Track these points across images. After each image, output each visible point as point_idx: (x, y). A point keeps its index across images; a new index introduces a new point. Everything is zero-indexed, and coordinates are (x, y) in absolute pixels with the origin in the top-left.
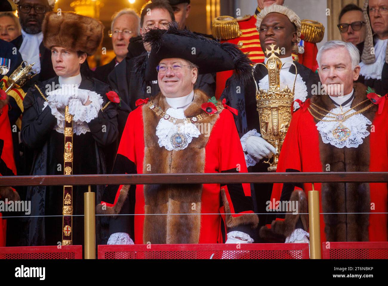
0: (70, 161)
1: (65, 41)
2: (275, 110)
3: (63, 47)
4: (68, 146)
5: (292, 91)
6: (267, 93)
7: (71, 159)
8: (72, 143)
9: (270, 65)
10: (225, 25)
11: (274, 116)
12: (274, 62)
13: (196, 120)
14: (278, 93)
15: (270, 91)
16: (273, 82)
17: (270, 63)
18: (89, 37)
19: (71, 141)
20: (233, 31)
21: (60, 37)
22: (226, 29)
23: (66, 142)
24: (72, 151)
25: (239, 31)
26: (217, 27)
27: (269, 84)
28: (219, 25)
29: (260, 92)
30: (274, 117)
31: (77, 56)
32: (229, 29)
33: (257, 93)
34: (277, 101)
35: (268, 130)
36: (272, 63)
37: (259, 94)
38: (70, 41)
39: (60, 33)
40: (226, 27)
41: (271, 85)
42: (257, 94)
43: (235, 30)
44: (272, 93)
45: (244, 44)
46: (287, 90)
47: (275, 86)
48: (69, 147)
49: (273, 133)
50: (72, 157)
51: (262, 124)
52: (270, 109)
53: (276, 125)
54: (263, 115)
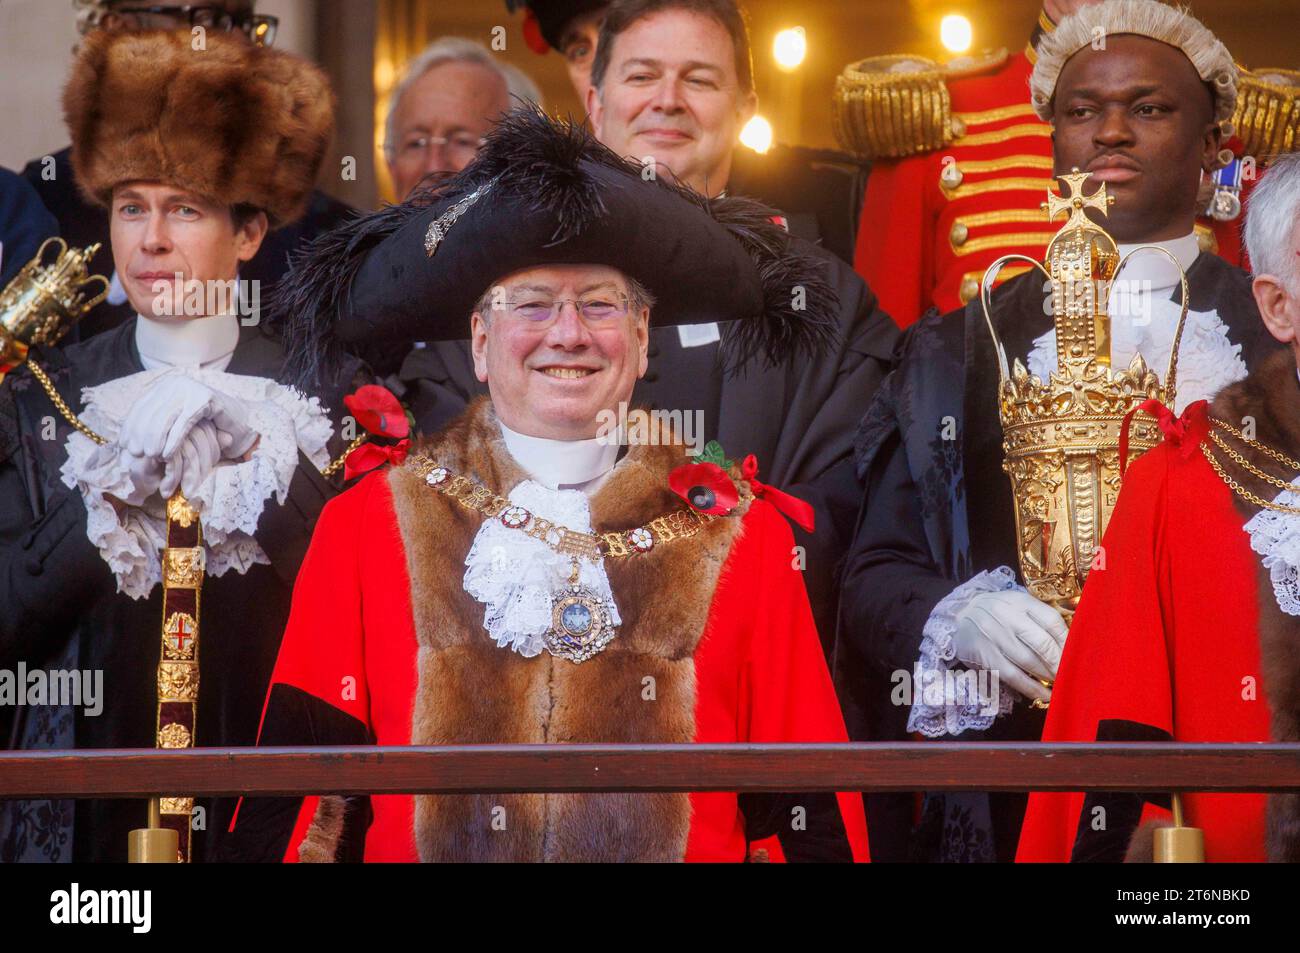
0: (187, 700)
1: (189, 158)
2: (1083, 467)
3: (176, 186)
4: (179, 632)
5: (1163, 383)
6: (1048, 390)
7: (188, 691)
8: (195, 619)
9: (1062, 263)
10: (885, 94)
11: (1078, 494)
12: (1082, 248)
13: (649, 543)
14: (1098, 388)
15: (1062, 383)
16: (1077, 341)
17: (1060, 252)
18: (285, 142)
19: (190, 610)
20: (918, 121)
21: (161, 140)
22: (887, 112)
23: (169, 615)
24: (193, 651)
25: (950, 118)
26: (852, 102)
27: (1059, 347)
28: (860, 92)
29: (1017, 388)
30: (1080, 497)
31: (230, 228)
32: (902, 110)
33: (1005, 391)
34: (1091, 424)
35: (1054, 558)
36: (1071, 255)
37: (1011, 394)
38: (211, 158)
39: (165, 122)
40: (888, 102)
41: (1068, 353)
42: (1002, 396)
43: (932, 116)
44: (1073, 390)
45: (968, 179)
46: (1142, 377)
47: (1085, 359)
48: (180, 635)
49: (1075, 571)
50: (192, 681)
51: (1026, 529)
52: (1063, 464)
53: (1091, 533)
54: (1029, 490)
